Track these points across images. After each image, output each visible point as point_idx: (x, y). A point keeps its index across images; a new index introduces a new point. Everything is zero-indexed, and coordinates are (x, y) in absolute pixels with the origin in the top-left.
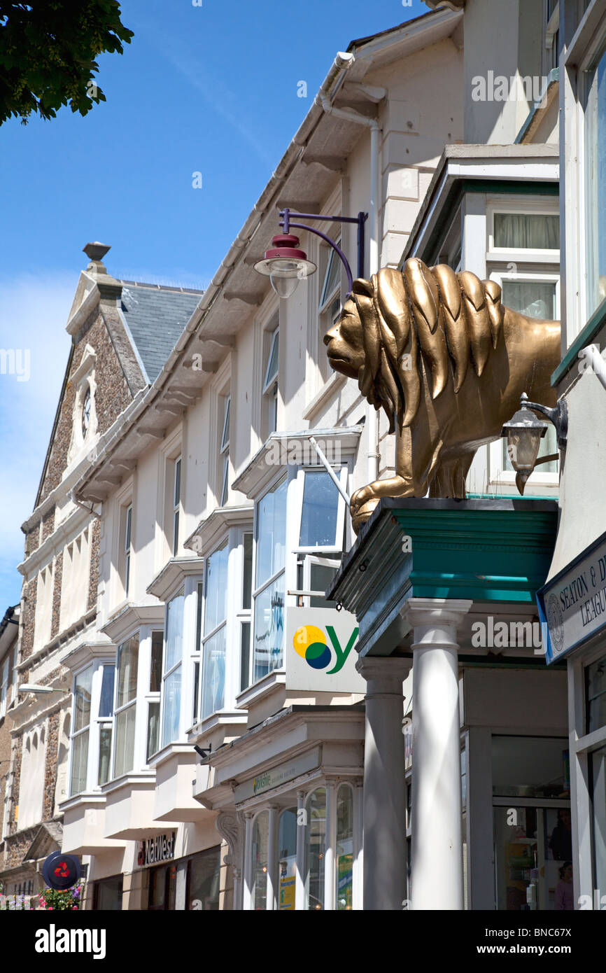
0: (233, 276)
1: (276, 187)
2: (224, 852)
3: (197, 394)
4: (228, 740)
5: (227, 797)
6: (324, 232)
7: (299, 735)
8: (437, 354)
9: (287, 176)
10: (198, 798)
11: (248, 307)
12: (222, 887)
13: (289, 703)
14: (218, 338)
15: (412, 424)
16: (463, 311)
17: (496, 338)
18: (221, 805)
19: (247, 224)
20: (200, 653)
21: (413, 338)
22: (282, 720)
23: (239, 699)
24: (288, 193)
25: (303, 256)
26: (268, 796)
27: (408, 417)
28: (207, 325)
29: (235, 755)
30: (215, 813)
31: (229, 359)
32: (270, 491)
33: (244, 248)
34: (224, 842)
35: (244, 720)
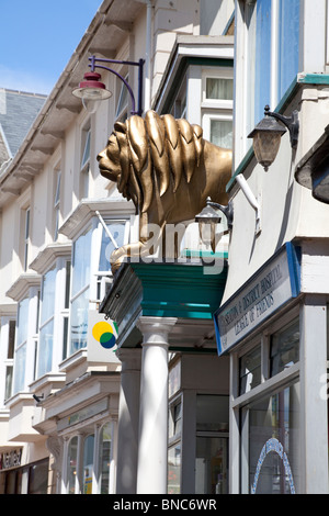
0: (62, 93)
1: (88, 39)
2: (52, 461)
3: (40, 167)
4: (53, 391)
5: (52, 426)
6: (118, 72)
7: (95, 390)
8: (163, 169)
9: (95, 32)
10: (35, 427)
11: (72, 114)
12: (50, 483)
13: (90, 369)
14: (52, 133)
15: (147, 211)
16: (180, 143)
17: (199, 160)
18: (49, 432)
19: (71, 62)
20: (38, 335)
21: (149, 159)
22: (85, 380)
23: (60, 366)
24: (96, 43)
25: (103, 87)
26: (77, 427)
27: (145, 207)
28: (46, 125)
29: (57, 401)
30: (46, 437)
31: (60, 147)
32: (82, 235)
33: (69, 77)
34: (51, 455)
35: (63, 379)
